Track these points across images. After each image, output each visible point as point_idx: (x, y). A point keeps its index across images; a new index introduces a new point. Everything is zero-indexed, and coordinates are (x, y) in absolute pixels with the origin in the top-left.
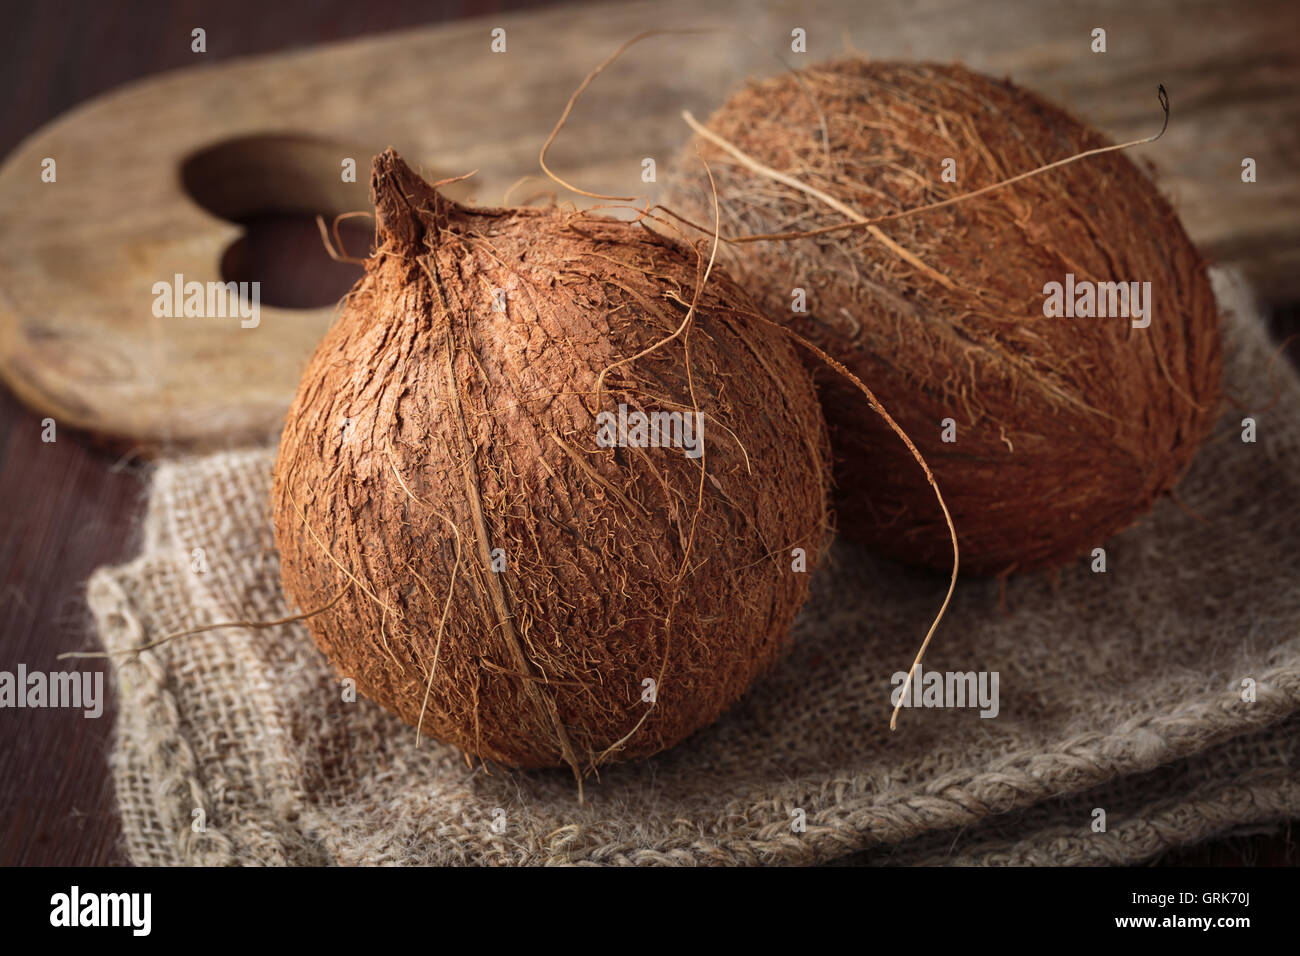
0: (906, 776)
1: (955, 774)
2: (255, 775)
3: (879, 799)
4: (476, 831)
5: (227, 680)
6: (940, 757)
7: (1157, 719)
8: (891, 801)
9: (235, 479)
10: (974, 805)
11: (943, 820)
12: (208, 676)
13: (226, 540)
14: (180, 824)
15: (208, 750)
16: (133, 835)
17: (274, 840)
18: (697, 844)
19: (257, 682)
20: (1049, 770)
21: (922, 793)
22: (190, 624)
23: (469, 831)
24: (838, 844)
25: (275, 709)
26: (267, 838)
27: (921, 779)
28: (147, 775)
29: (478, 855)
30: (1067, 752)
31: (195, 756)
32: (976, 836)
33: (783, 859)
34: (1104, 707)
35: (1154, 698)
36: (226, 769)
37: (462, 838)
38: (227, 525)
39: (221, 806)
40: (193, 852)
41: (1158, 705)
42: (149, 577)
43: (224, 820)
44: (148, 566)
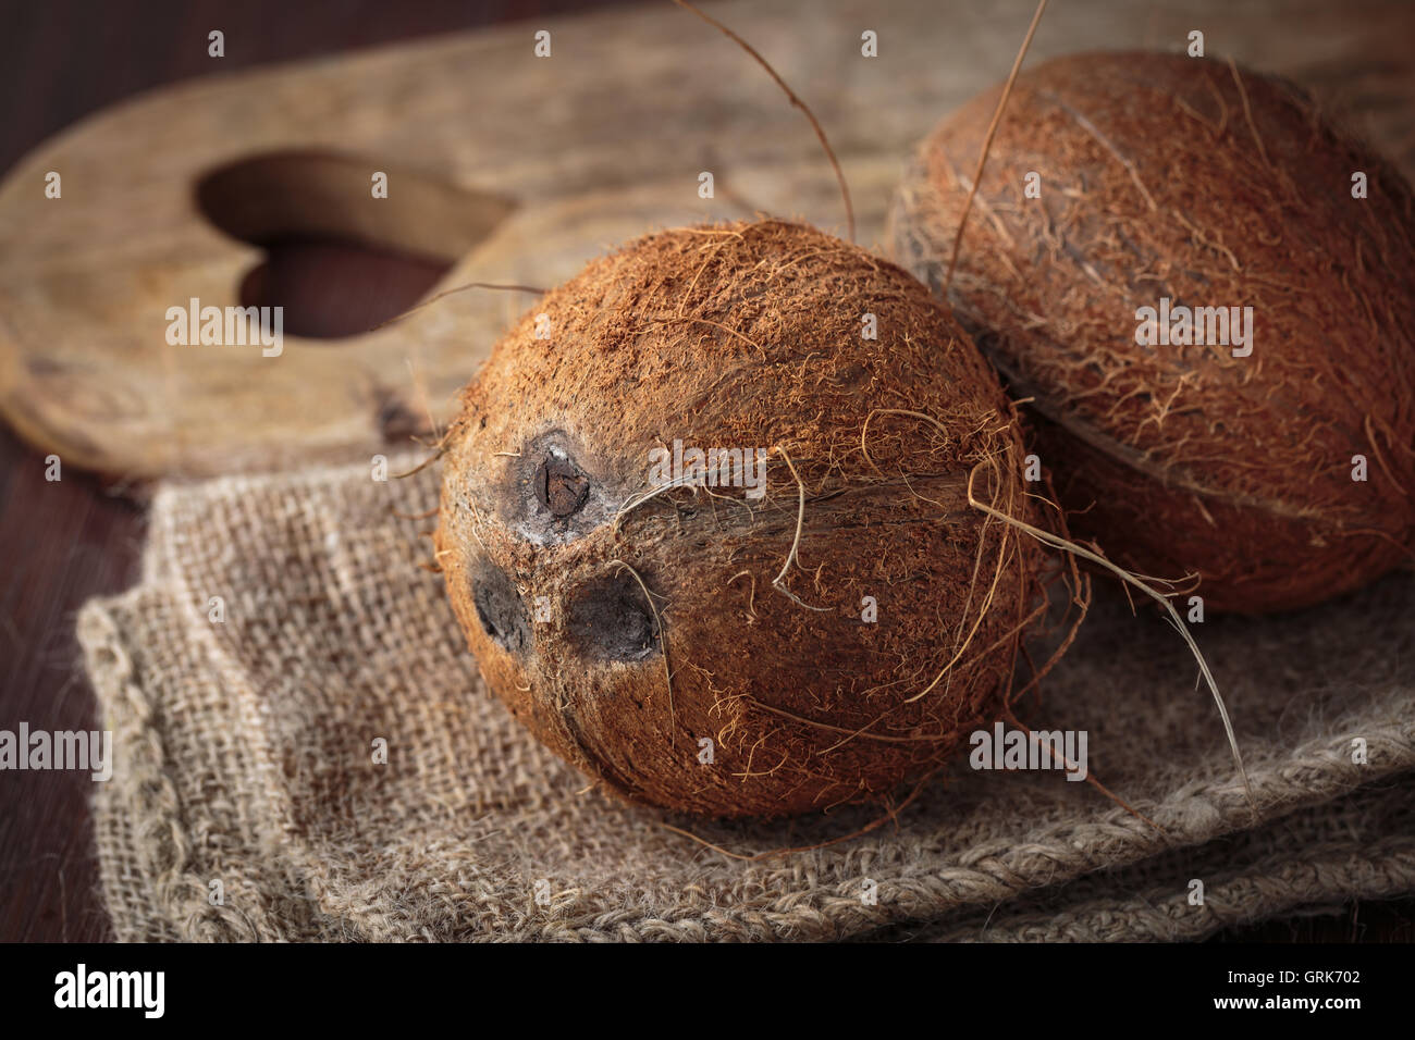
0: (939, 846)
1: (991, 844)
2: (242, 818)
3: (908, 870)
4: (471, 890)
5: (218, 718)
6: (977, 827)
7: (1213, 788)
8: (921, 872)
9: (240, 505)
10: (1009, 878)
11: (976, 894)
12: (199, 715)
13: (227, 569)
14: (158, 869)
15: (194, 792)
16: (110, 881)
17: (254, 890)
18: (708, 914)
19: (249, 716)
20: (1092, 841)
21: (955, 864)
22: (184, 660)
23: (464, 890)
24: (861, 918)
25: (267, 745)
26: (248, 887)
27: (955, 849)
28: (128, 819)
29: (471, 916)
30: (1114, 822)
31: (179, 797)
32: (1013, 908)
33: (801, 933)
34: (1159, 774)
35: (1213, 765)
36: (212, 811)
37: (456, 896)
38: (229, 554)
39: (203, 851)
40: (170, 900)
41: (1216, 773)
42: (143, 609)
43: (205, 866)
44: (143, 598)
